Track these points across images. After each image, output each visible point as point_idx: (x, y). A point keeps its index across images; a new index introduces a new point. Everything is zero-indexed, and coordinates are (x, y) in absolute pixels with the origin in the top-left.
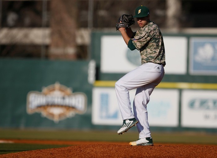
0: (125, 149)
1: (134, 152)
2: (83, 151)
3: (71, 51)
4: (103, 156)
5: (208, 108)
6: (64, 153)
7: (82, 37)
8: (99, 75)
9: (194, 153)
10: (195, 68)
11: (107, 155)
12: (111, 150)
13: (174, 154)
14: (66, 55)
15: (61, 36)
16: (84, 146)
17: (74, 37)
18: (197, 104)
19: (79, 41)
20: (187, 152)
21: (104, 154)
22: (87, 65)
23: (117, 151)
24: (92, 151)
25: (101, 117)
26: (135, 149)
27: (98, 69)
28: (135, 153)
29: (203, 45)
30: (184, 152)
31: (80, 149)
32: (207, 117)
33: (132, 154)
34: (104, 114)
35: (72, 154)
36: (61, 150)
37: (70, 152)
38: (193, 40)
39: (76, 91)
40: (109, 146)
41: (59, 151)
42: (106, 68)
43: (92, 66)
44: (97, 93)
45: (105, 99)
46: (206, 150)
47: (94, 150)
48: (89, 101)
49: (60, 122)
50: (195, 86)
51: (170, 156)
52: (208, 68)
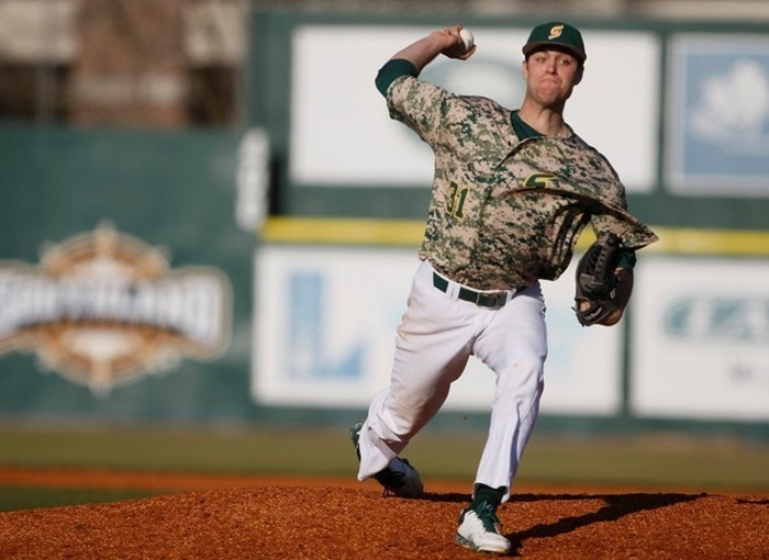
0: (392, 511)
1: (433, 520)
2: (217, 518)
3: (165, 89)
4: (302, 538)
5: (746, 336)
6: (134, 526)
7: (212, 31)
8: (281, 195)
9: (686, 525)
10: (691, 166)
11: (315, 535)
12: (336, 512)
13: (601, 531)
14: (141, 109)
15: (123, 27)
16: (221, 495)
17: (178, 31)
18: (699, 319)
19: (200, 47)
20: (658, 522)
21: (304, 529)
22: (234, 147)
23: (359, 519)
24: (256, 514)
25: (293, 373)
26: (436, 510)
27: (278, 166)
28: (438, 525)
29: (724, 67)
30: (644, 523)
31: (203, 509)
32: (741, 374)
33: (423, 532)
34: (304, 359)
35: (170, 531)
36: (123, 512)
37: (159, 519)
38: (686, 48)
39: (182, 259)
40: (325, 495)
41: (113, 515)
42: (313, 162)
43: (253, 152)
44: (274, 271)
45: (308, 296)
46: (736, 515)
47: (264, 511)
48: (242, 305)
49: (117, 392)
50: (691, 239)
51: (585, 538)
52: (746, 164)
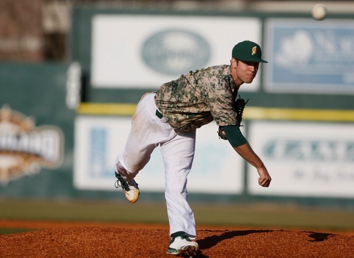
0: (138, 238)
1: (157, 242)
2: (57, 242)
3: (33, 44)
4: (97, 251)
5: (301, 157)
6: (19, 245)
7: (55, 17)
8: (87, 93)
9: (274, 245)
10: (276, 79)
11: (102, 249)
12: (112, 239)
13: (235, 248)
14: (22, 53)
15: (14, 15)
16: (59, 231)
17: (39, 17)
18: (280, 150)
19: (49, 25)
20: (261, 243)
21: (98, 246)
22: (65, 71)
23: (123, 242)
24: (75, 240)
25: (92, 174)
26: (158, 238)
27: (85, 79)
28: (159, 245)
29: (291, 33)
30: (254, 243)
31: (51, 237)
32: (299, 175)
33: (153, 248)
34: (97, 168)
35: (36, 247)
36: (14, 239)
37: (31, 242)
38: (273, 25)
39: (41, 122)
40: (106, 231)
41: (10, 240)
42: (102, 77)
43: (74, 73)
44: (83, 128)
45: (99, 139)
46: (297, 240)
47: (79, 238)
48: (69, 143)
49: (11, 184)
50: (276, 113)
51: (227, 251)
52: (301, 78)
